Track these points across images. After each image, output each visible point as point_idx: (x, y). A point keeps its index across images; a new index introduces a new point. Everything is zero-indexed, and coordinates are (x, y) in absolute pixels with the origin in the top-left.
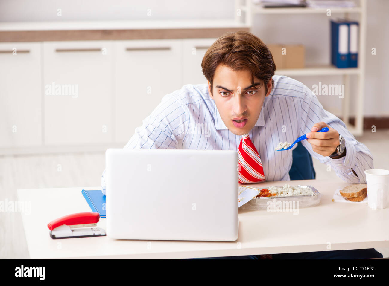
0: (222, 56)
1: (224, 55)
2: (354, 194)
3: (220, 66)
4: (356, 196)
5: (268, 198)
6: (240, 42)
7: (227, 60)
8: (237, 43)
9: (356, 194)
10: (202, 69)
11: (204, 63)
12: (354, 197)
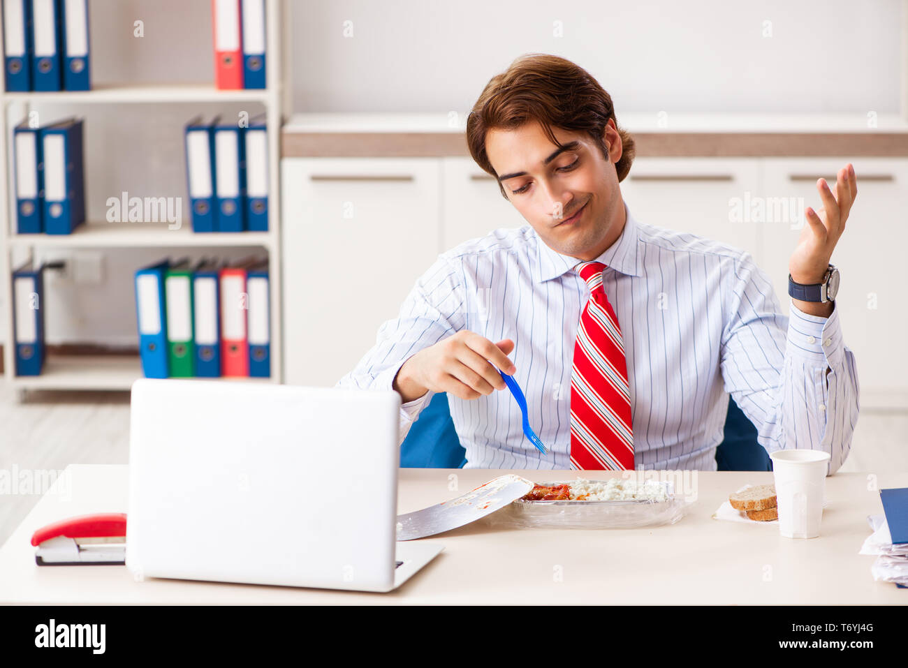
2: (754, 503)
4: (758, 508)
5: (550, 504)
9: (760, 504)
12: (757, 511)
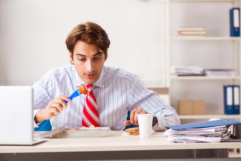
0: (79, 35)
1: (80, 35)
3: (78, 42)
6: (90, 28)
7: (83, 38)
8: (87, 28)
10: (66, 45)
11: (68, 41)
12: (133, 132)
